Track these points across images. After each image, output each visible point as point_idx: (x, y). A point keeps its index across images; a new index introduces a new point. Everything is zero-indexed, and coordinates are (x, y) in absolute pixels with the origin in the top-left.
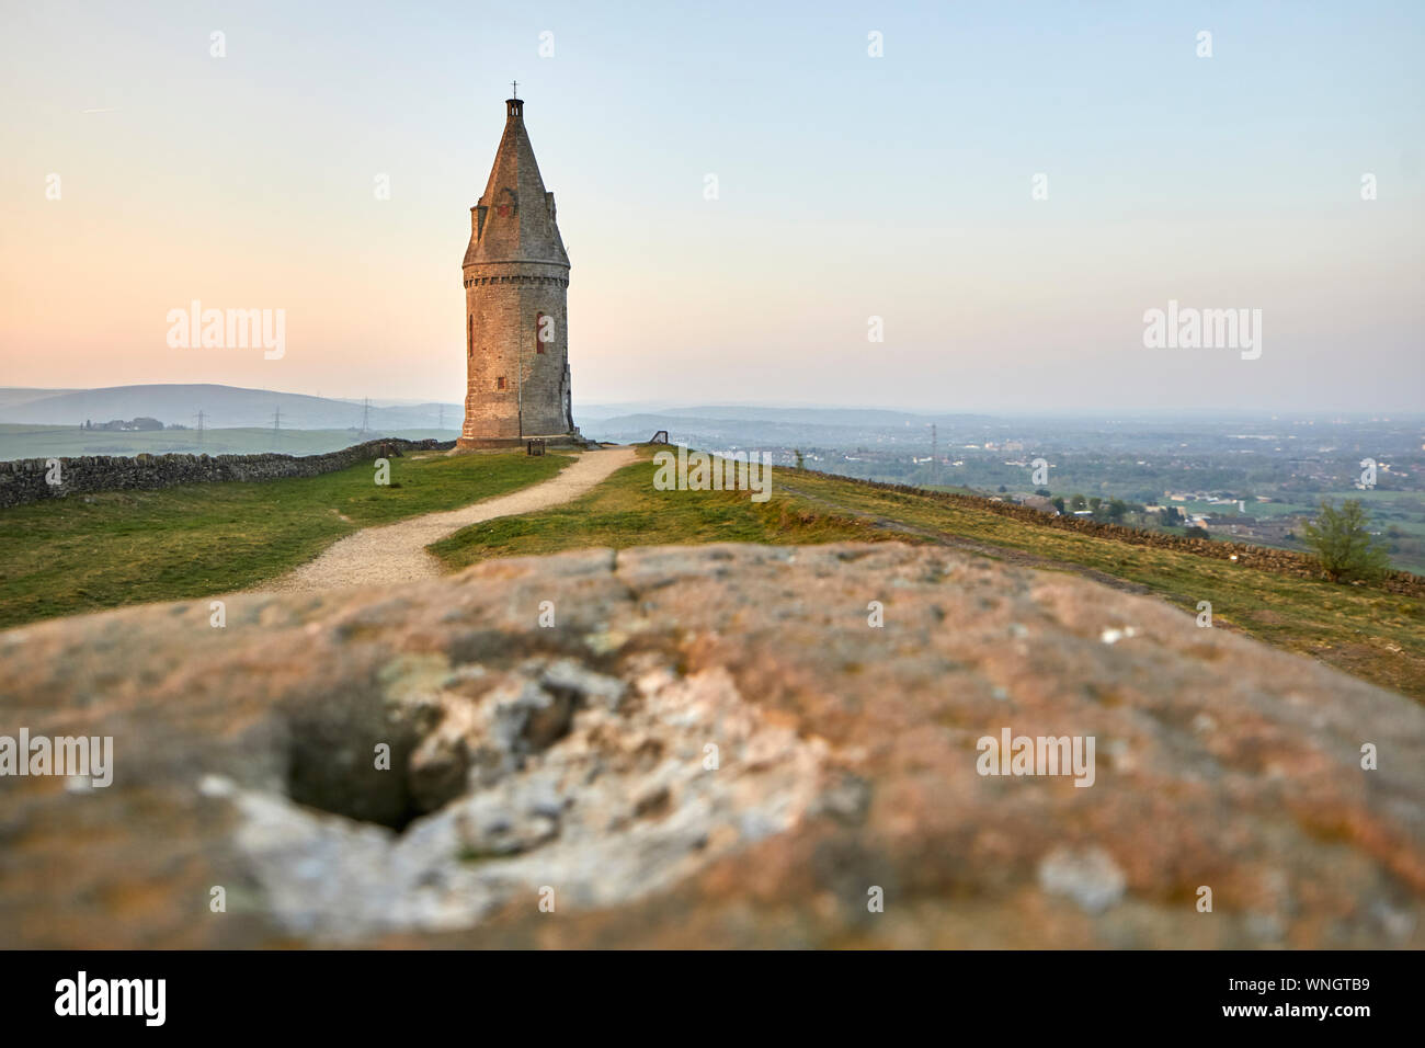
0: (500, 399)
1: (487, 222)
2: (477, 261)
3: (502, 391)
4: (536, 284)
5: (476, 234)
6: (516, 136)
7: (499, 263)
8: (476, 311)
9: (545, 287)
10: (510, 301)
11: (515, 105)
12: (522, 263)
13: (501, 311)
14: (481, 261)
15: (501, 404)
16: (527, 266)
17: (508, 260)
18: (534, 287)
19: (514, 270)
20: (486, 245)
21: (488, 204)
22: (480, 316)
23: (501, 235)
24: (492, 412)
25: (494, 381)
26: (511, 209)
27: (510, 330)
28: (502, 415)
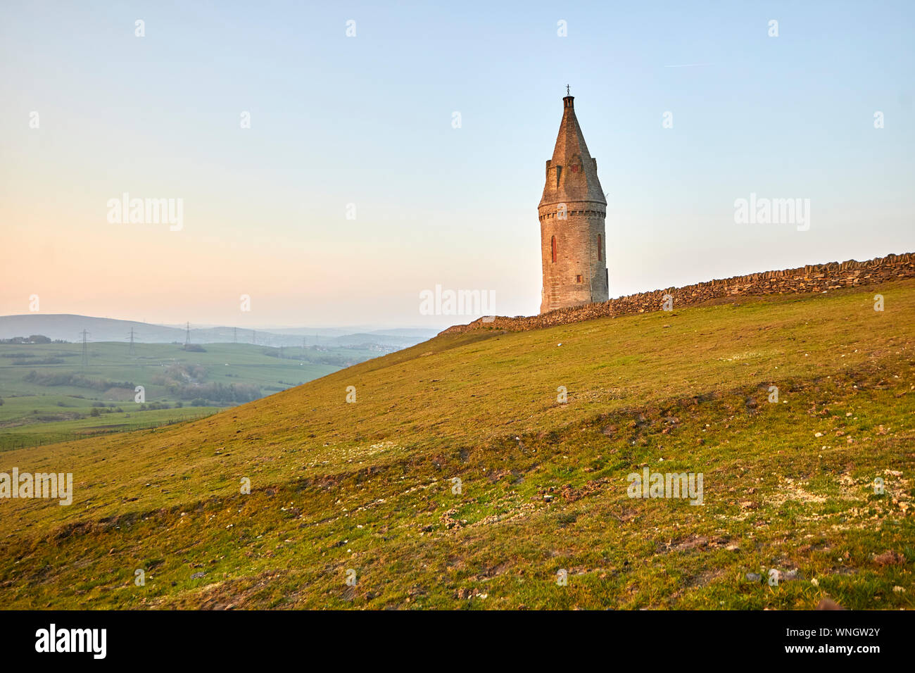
0: (580, 289)
1: (563, 176)
3: (580, 284)
5: (555, 184)
6: (570, 122)
7: (577, 202)
8: (559, 233)
10: (584, 227)
11: (569, 101)
13: (578, 232)
14: (565, 201)
15: (580, 292)
16: (593, 204)
17: (583, 200)
18: (596, 217)
19: (586, 207)
20: (566, 190)
21: (561, 164)
22: (562, 236)
23: (575, 184)
24: (574, 297)
25: (575, 278)
26: (579, 167)
27: (584, 245)
28: (580, 299)
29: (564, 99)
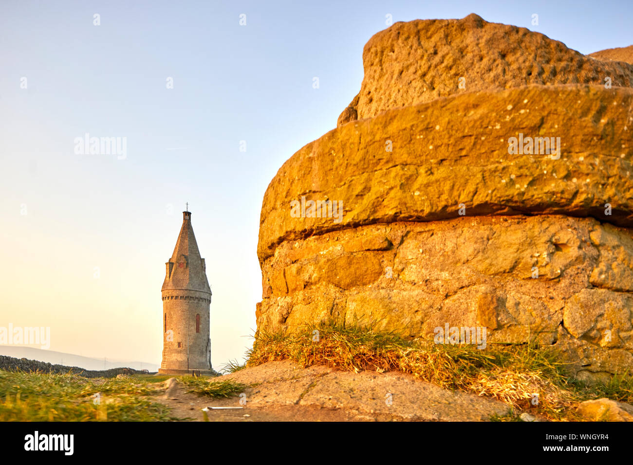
0: (180, 352)
1: (173, 270)
2: (169, 288)
3: (180, 349)
4: (196, 301)
5: (168, 275)
6: (187, 230)
7: (179, 290)
8: (168, 311)
9: (200, 302)
10: (184, 308)
11: (187, 214)
12: (190, 290)
13: (180, 312)
14: (171, 288)
15: (179, 354)
16: (192, 292)
17: (183, 288)
18: (195, 302)
19: (185, 294)
20: (173, 280)
21: (174, 261)
22: (170, 314)
23: (180, 276)
24: (175, 357)
25: (176, 344)
26: (185, 264)
27: (184, 321)
28: (180, 359)
29: (183, 212)
